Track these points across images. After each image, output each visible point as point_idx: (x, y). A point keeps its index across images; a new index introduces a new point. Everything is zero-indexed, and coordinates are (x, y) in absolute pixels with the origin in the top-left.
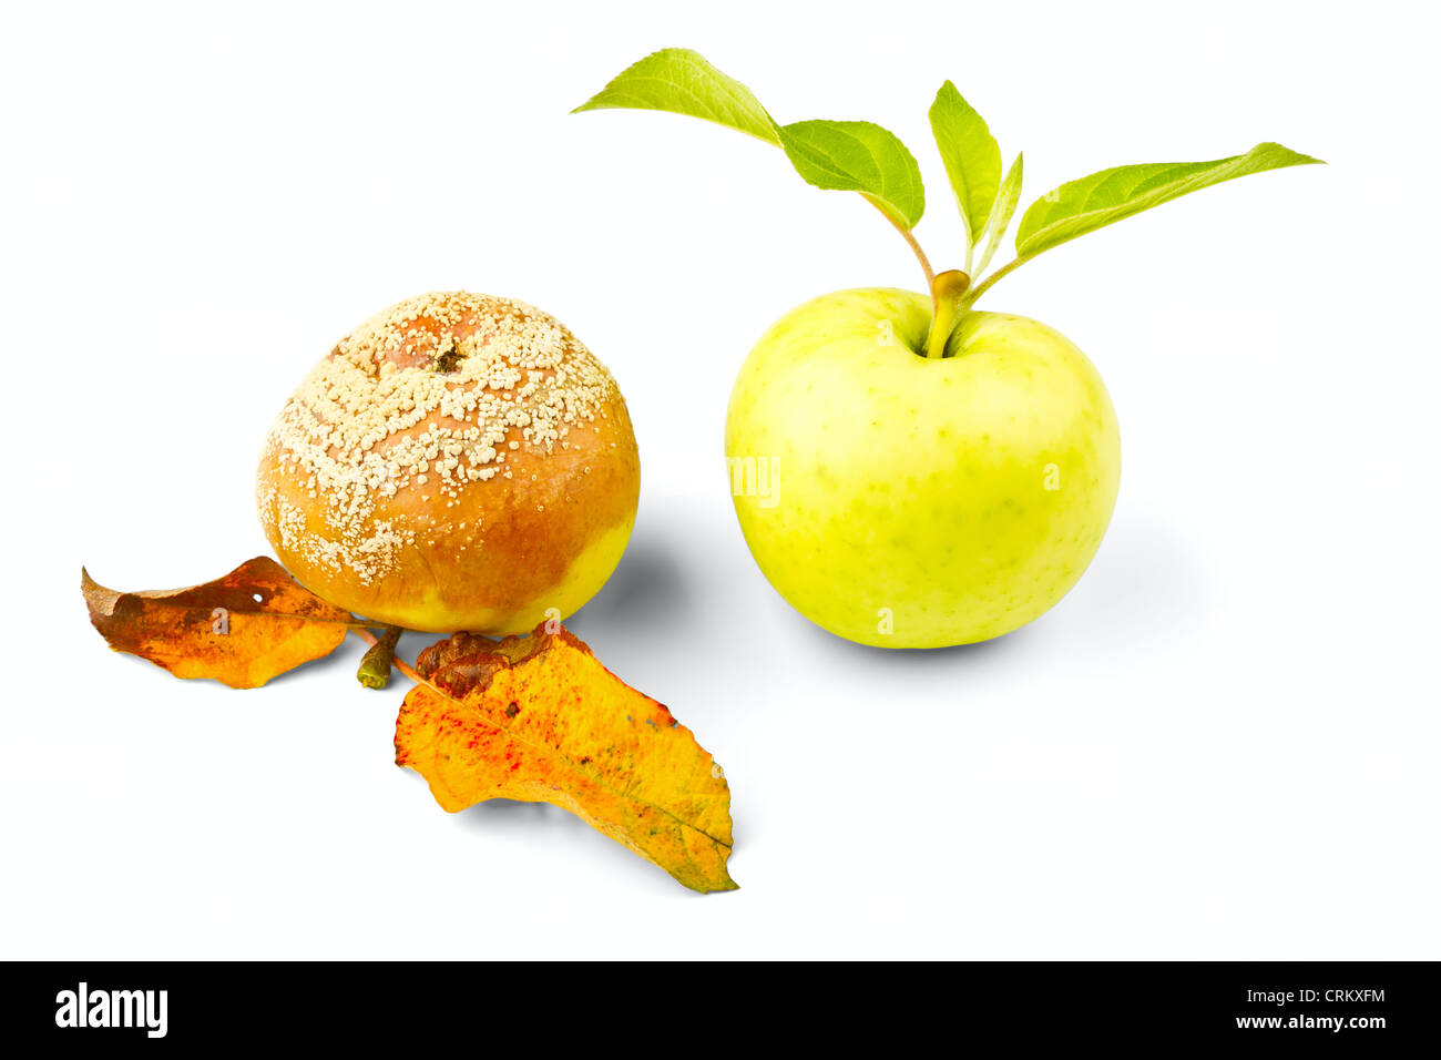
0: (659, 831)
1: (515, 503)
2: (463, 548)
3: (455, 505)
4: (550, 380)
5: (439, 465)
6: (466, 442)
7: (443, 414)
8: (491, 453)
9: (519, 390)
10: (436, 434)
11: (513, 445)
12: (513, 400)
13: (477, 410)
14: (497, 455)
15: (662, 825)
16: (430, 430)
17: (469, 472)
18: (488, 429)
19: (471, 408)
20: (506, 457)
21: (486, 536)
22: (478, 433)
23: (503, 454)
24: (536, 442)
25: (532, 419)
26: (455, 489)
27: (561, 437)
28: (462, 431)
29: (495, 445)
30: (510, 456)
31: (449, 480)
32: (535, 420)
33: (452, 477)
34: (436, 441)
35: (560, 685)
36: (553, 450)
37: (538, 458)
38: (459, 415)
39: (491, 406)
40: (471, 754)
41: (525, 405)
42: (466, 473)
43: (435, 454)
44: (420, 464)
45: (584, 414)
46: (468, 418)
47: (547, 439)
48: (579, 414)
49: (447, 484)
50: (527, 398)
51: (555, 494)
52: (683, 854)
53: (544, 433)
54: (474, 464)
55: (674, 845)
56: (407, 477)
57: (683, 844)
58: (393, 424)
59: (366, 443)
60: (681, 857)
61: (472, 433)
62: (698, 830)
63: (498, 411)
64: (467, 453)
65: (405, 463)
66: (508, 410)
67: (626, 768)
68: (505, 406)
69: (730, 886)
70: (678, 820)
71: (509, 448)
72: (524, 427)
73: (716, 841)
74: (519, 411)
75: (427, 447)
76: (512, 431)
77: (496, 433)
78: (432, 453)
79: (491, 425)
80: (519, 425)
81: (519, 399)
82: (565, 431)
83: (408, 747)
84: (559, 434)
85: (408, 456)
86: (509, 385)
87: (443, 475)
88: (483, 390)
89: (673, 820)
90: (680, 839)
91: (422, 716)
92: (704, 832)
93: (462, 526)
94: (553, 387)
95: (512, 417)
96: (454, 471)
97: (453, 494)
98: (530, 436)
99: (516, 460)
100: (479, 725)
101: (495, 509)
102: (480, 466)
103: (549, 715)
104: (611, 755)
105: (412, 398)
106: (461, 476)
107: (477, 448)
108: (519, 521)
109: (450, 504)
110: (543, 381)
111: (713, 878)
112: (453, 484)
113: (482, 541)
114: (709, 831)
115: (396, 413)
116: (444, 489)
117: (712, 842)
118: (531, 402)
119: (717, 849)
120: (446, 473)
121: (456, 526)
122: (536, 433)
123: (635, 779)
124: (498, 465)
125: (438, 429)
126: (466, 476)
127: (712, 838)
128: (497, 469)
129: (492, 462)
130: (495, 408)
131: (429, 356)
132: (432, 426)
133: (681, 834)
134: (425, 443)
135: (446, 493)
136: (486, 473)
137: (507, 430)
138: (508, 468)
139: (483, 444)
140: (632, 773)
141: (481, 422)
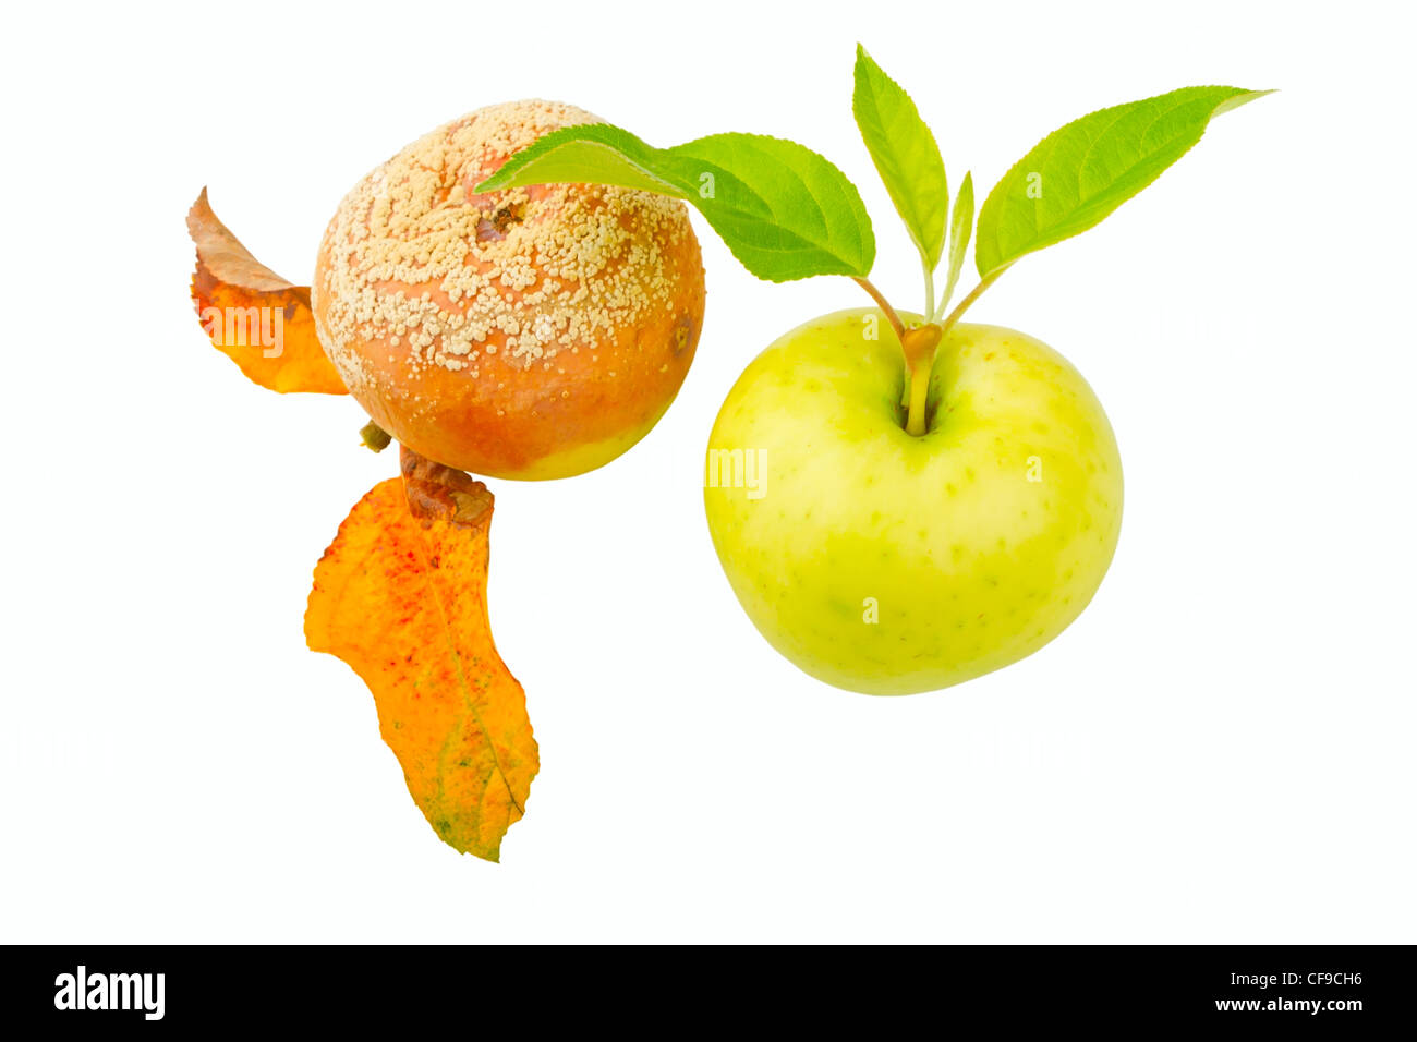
0: (471, 764)
1: (475, 401)
2: (415, 416)
3: (415, 378)
4: (566, 294)
5: (414, 335)
6: (447, 327)
7: (442, 287)
8: (465, 347)
9: (525, 295)
10: (425, 305)
11: (491, 349)
12: (514, 303)
13: (474, 298)
14: (471, 351)
15: (479, 758)
16: (422, 299)
17: (438, 356)
18: (473, 324)
19: (469, 294)
20: (478, 358)
21: (440, 416)
22: (460, 324)
23: (476, 353)
24: (516, 354)
25: (521, 330)
26: (419, 365)
27: (545, 357)
28: (449, 314)
29: (473, 341)
30: (483, 358)
31: (417, 355)
32: (525, 332)
33: (421, 353)
34: (421, 313)
35: (472, 570)
36: (531, 368)
37: (512, 370)
38: (453, 298)
39: (490, 300)
40: (383, 582)
41: (522, 314)
42: (434, 356)
43: (414, 324)
44: (400, 326)
45: (585, 340)
46: (461, 304)
47: (528, 356)
48: (579, 338)
49: (414, 358)
50: (528, 307)
51: (520, 406)
52: (476, 799)
53: (528, 348)
54: (444, 351)
55: (474, 786)
56: (384, 331)
57: (484, 788)
58: (400, 272)
59: (371, 276)
60: (472, 803)
61: (456, 320)
62: (505, 781)
63: (491, 310)
64: (443, 337)
65: (388, 317)
66: (501, 313)
67: (481, 684)
68: (501, 306)
69: (493, 855)
70: (495, 761)
71: (485, 351)
72: (510, 335)
73: (513, 801)
74: (511, 318)
75: (412, 313)
76: (496, 335)
77: (478, 331)
78: (412, 321)
79: (477, 321)
80: (506, 332)
81: (519, 305)
82: (552, 353)
83: (349, 538)
84: (544, 354)
85: (393, 312)
86: (517, 287)
87: (414, 347)
88: (491, 280)
89: (492, 758)
90: (485, 782)
91: (377, 513)
92: (508, 786)
93: (417, 398)
94: (563, 304)
95: (501, 321)
96: (424, 349)
97: (415, 369)
98: (512, 347)
99: (487, 364)
100: (410, 555)
101: (453, 398)
102: (449, 355)
103: (452, 592)
104: (476, 665)
105: (430, 253)
106: (429, 357)
107: (453, 337)
108: (476, 416)
109: (411, 376)
110: (556, 294)
111: (483, 838)
112: (420, 360)
113: (434, 419)
114: (513, 789)
115: (409, 261)
116: (410, 360)
117: (510, 798)
118: (530, 313)
119: (509, 809)
120: (416, 348)
121: (411, 396)
122: (519, 346)
123: (484, 698)
124: (468, 361)
125: (430, 300)
126: (434, 358)
127: (512, 796)
128: (465, 365)
129: (463, 357)
130: (489, 305)
131: (492, 203)
132: (426, 295)
133: (490, 776)
134: (411, 309)
135: (411, 365)
136: (453, 364)
137: (491, 332)
138: (477, 367)
139: (460, 337)
140: (484, 692)
141: (470, 313)
